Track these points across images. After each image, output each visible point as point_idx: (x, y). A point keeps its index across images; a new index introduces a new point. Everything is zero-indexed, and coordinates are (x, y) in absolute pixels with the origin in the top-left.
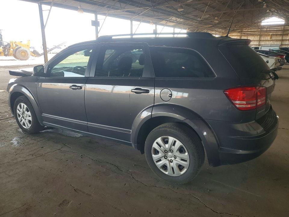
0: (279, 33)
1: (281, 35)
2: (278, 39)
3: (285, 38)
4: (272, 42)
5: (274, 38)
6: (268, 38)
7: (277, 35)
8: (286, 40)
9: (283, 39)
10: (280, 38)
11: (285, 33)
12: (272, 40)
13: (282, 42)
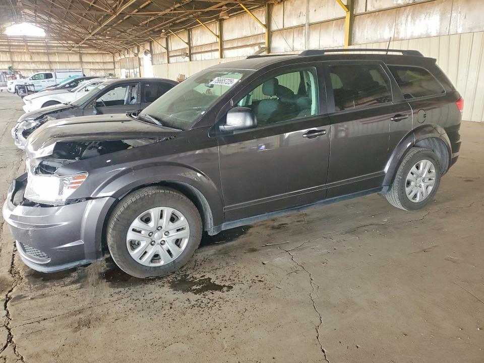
0: (41, 51)
1: (45, 53)
2: (42, 60)
3: (52, 59)
4: (33, 64)
5: (36, 58)
6: (25, 58)
7: (38, 53)
8: (56, 62)
9: (51, 60)
10: (45, 59)
11: (51, 51)
12: (34, 62)
13: (51, 66)
